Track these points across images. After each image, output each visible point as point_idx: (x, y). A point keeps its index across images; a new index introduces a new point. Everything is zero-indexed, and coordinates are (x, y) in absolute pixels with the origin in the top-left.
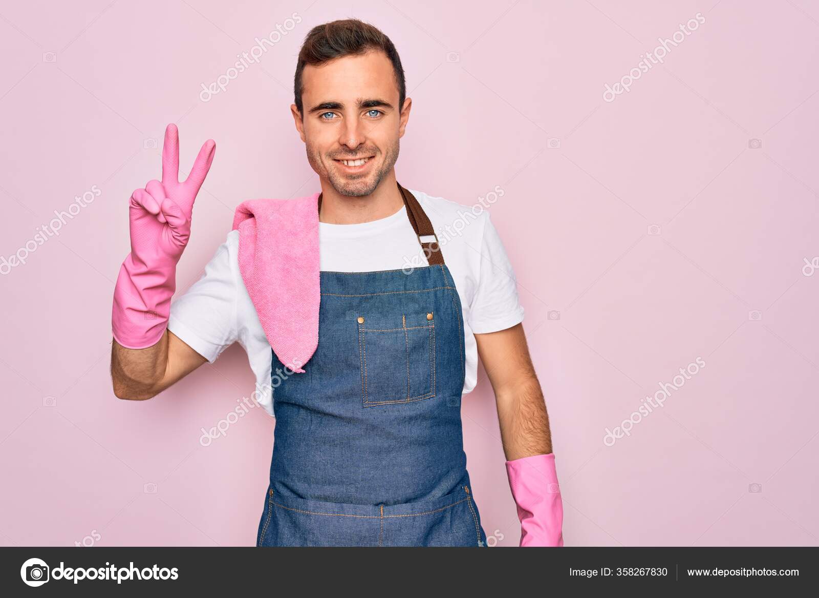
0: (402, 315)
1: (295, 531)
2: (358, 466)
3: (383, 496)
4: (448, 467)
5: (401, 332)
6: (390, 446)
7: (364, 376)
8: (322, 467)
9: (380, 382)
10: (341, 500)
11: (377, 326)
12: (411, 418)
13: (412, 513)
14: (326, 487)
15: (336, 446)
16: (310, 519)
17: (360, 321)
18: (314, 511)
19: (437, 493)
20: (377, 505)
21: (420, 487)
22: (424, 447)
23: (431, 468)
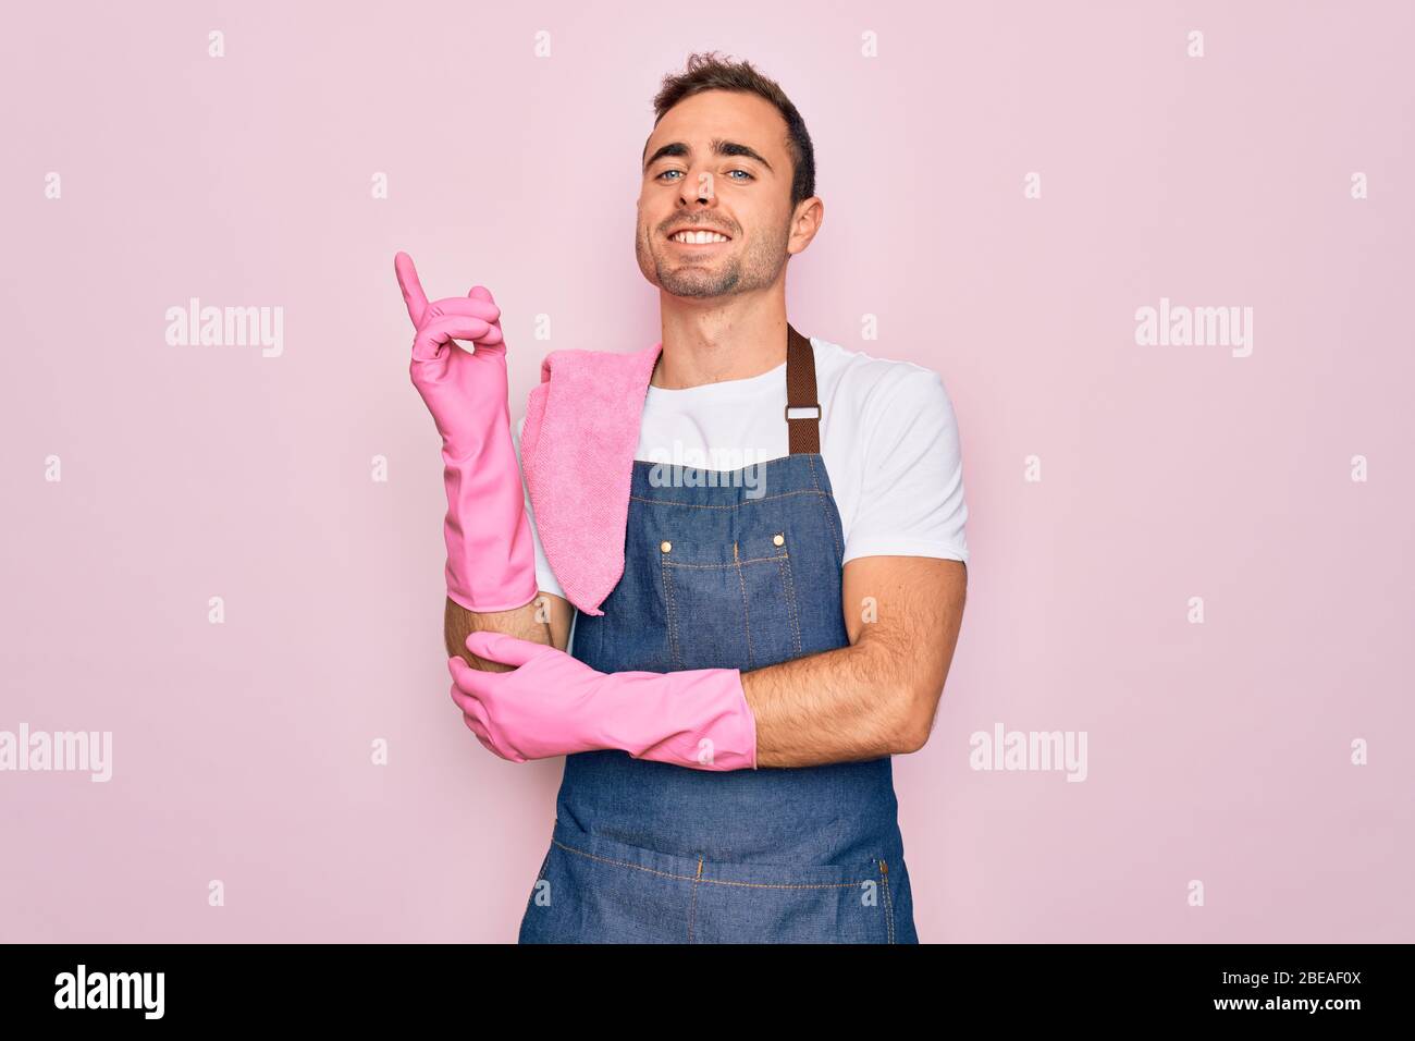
0: (733, 542)
2: (665, 784)
3: (701, 840)
5: (732, 570)
7: (674, 640)
8: (615, 783)
9: (701, 650)
11: (692, 559)
14: (615, 817)
16: (590, 868)
17: (667, 547)
18: (597, 854)
20: (692, 855)
21: (771, 833)
23: (796, 805)
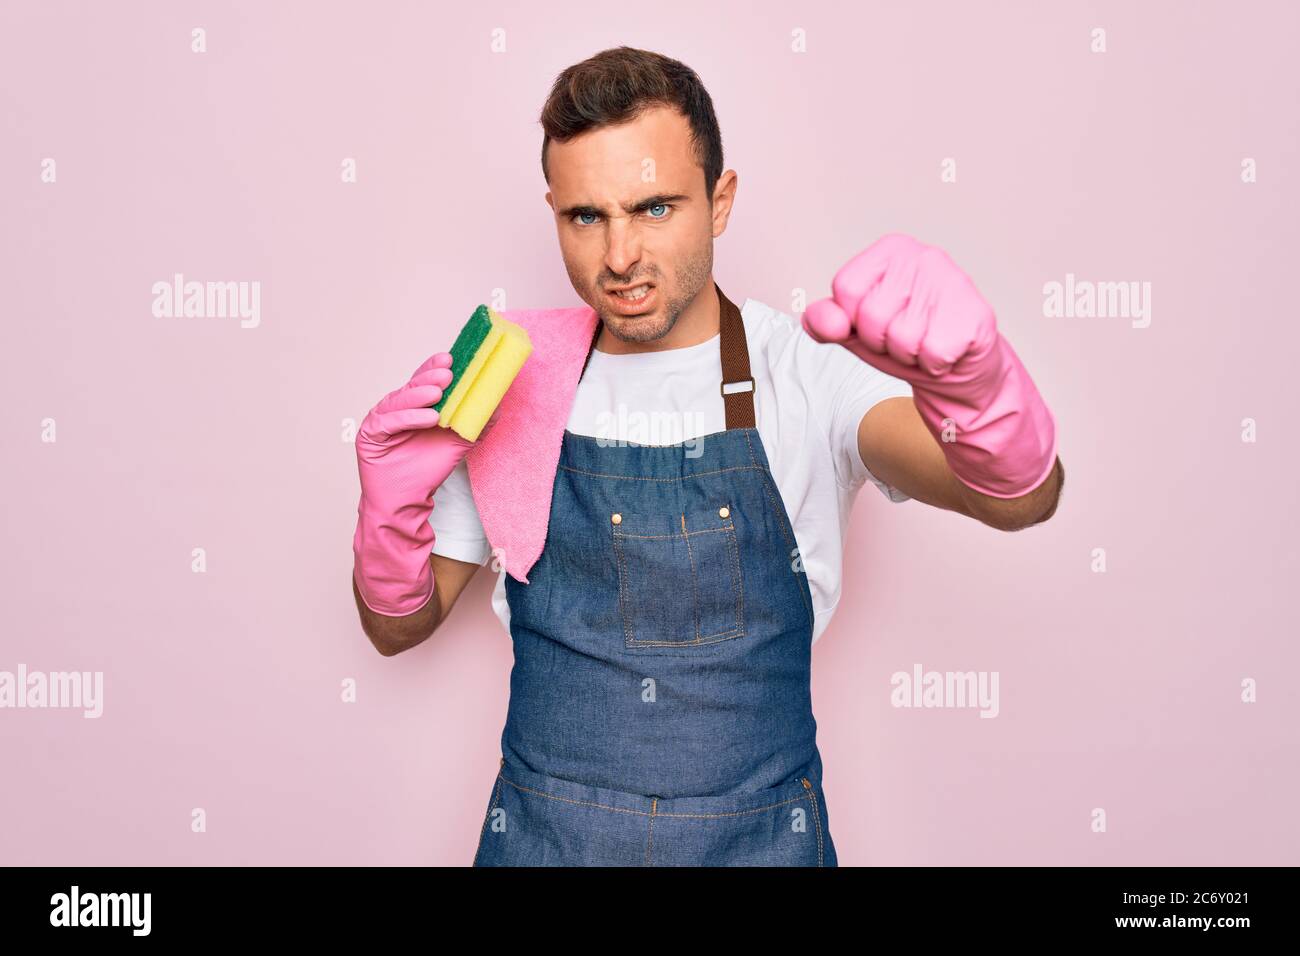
0: (680, 514)
1: (526, 822)
2: (618, 735)
3: (656, 785)
4: (773, 747)
5: (680, 540)
6: (668, 708)
7: (625, 603)
8: (566, 732)
9: (651, 611)
10: (593, 783)
11: (642, 530)
12: (703, 669)
13: (702, 813)
14: (570, 763)
15: (587, 702)
16: (547, 806)
17: (617, 518)
18: (553, 794)
19: (750, 787)
20: (648, 797)
21: (719, 775)
22: (727, 713)
23: (740, 747)
